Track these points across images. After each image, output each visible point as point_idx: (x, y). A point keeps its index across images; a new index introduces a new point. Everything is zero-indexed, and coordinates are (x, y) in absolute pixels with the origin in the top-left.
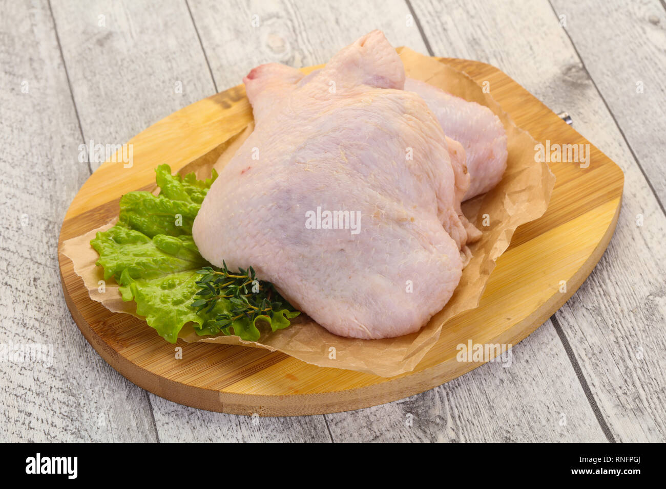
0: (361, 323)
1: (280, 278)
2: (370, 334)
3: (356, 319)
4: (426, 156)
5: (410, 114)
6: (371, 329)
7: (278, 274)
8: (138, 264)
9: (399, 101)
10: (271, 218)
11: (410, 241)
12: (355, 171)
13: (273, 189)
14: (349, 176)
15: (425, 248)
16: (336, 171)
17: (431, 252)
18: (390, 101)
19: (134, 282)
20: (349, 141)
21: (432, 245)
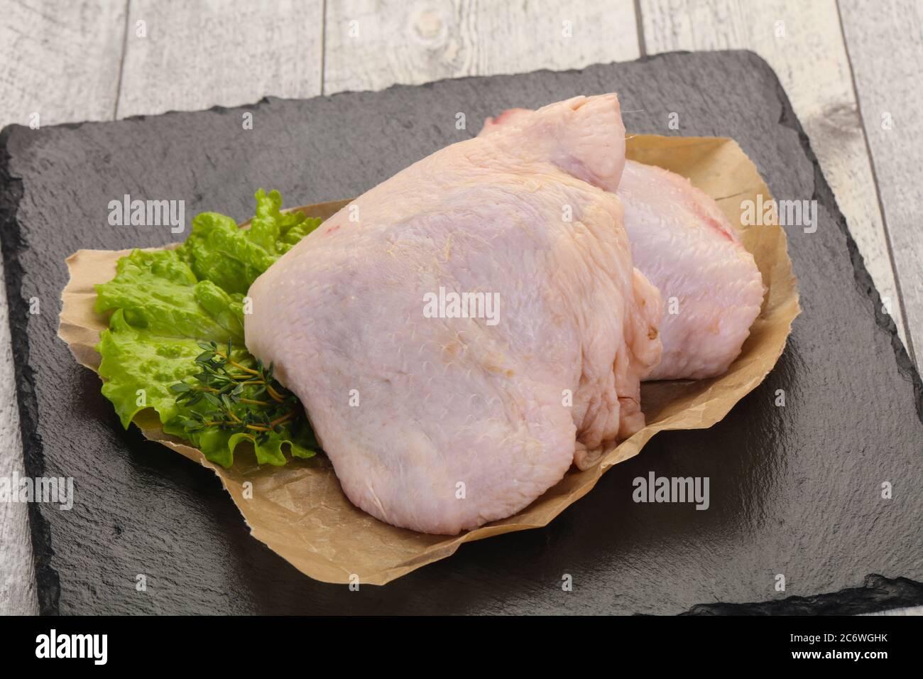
0: (377, 496)
1: (307, 393)
2: (384, 514)
3: (373, 486)
4: (582, 291)
5: (587, 224)
6: (387, 509)
7: (306, 386)
8: (151, 308)
9: (581, 201)
10: (321, 305)
11: (490, 403)
12: (452, 277)
13: (339, 265)
14: (439, 280)
15: (509, 419)
16: (424, 267)
17: (515, 429)
18: (566, 196)
19: (128, 330)
20: (467, 232)
21: (524, 419)
